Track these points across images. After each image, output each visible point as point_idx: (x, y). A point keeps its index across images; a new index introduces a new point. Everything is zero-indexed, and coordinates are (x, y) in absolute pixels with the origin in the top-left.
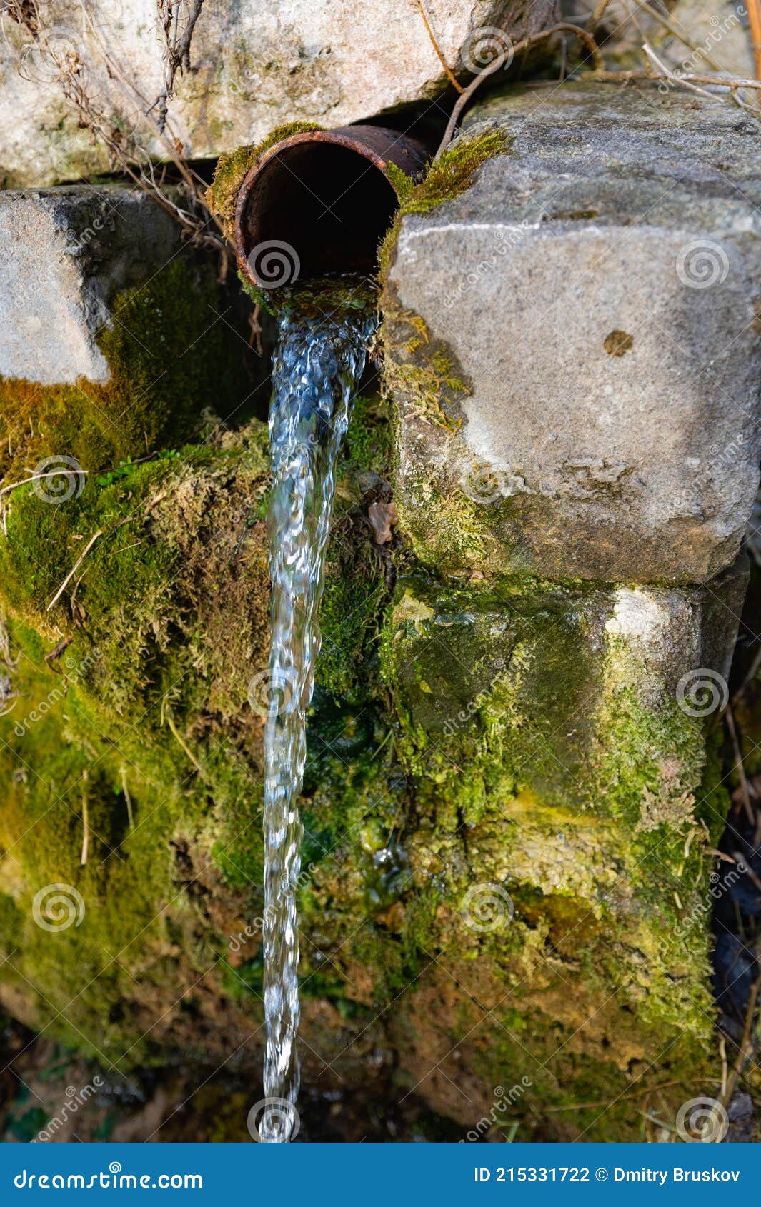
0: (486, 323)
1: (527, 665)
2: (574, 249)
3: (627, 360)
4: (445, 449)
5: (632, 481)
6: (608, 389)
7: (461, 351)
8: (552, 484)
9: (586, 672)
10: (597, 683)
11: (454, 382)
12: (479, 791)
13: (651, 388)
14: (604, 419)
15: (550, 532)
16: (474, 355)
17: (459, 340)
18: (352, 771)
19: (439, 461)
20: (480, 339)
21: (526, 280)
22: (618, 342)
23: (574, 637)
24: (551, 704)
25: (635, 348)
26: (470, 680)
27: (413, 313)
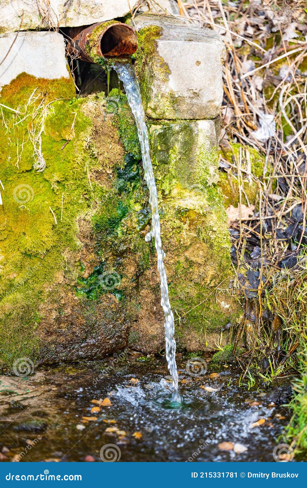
0: (174, 59)
1: (181, 140)
2: (191, 46)
3: (200, 66)
4: (164, 86)
5: (201, 92)
6: (196, 72)
7: (169, 65)
8: (186, 94)
9: (194, 141)
10: (197, 144)
11: (168, 71)
12: (167, 185)
13: (204, 72)
14: (196, 79)
15: (184, 106)
16: (172, 66)
17: (169, 63)
18: (133, 184)
19: (163, 89)
20: (173, 62)
21: (182, 51)
22: (198, 63)
23: (191, 131)
24: (186, 151)
25: (201, 64)
26: (170, 144)
27: (161, 57)
